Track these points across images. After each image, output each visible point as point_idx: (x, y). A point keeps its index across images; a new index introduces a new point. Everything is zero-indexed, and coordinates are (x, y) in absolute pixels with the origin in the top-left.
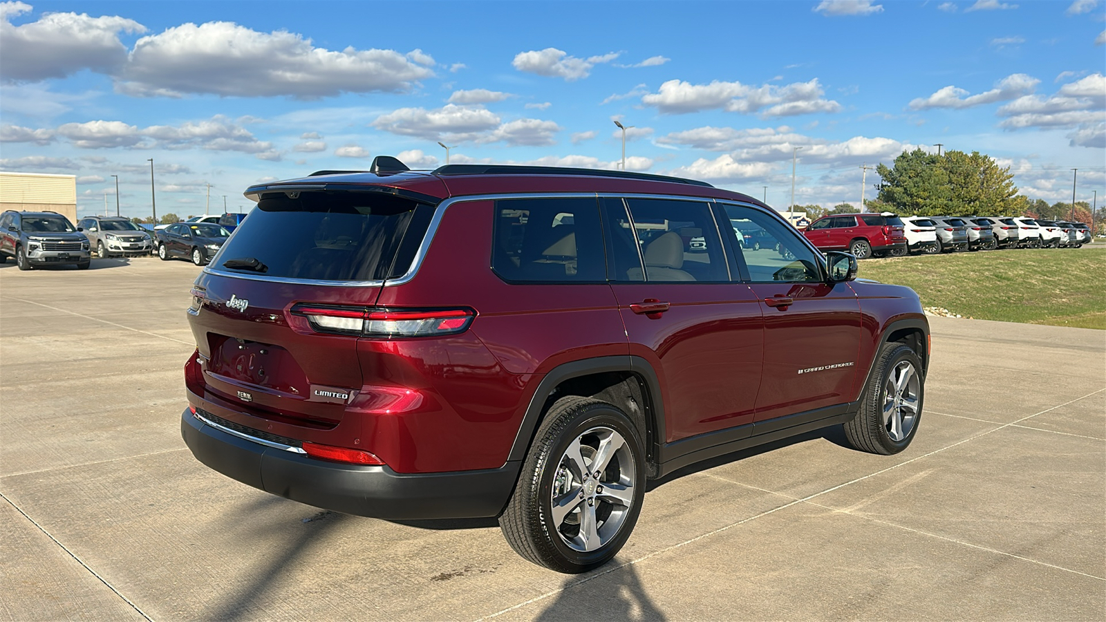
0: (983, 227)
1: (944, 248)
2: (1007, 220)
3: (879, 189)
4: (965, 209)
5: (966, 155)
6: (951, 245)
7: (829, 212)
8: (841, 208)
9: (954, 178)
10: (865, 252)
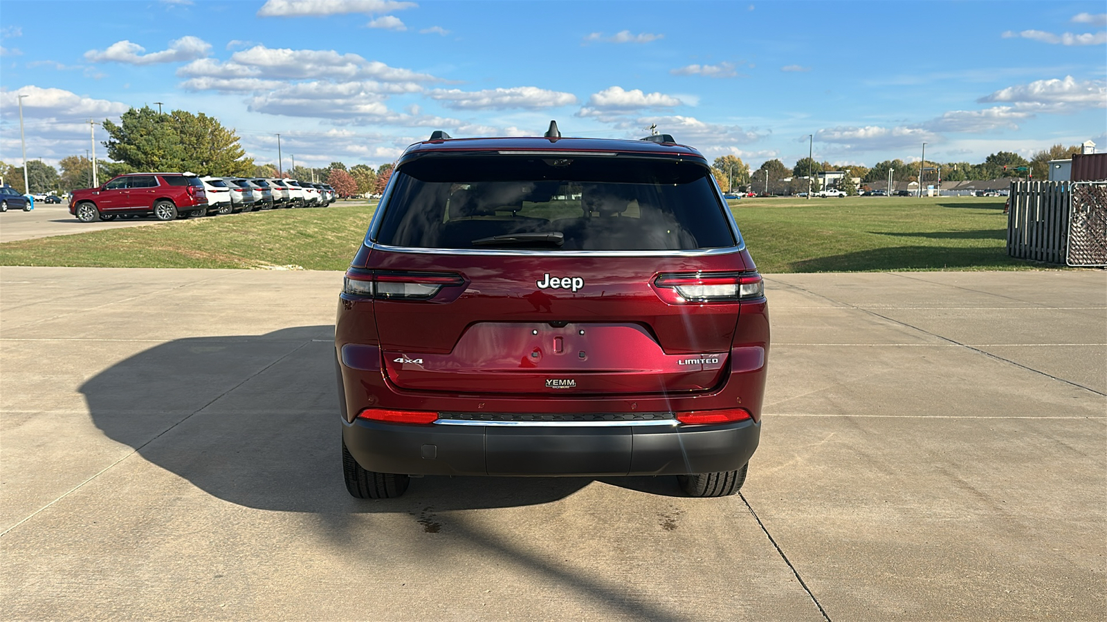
0: (244, 188)
1: (235, 208)
2: (279, 181)
3: (107, 147)
4: (200, 170)
5: (193, 116)
6: (241, 205)
7: (16, 169)
8: (31, 165)
9: (186, 138)
10: (171, 213)
